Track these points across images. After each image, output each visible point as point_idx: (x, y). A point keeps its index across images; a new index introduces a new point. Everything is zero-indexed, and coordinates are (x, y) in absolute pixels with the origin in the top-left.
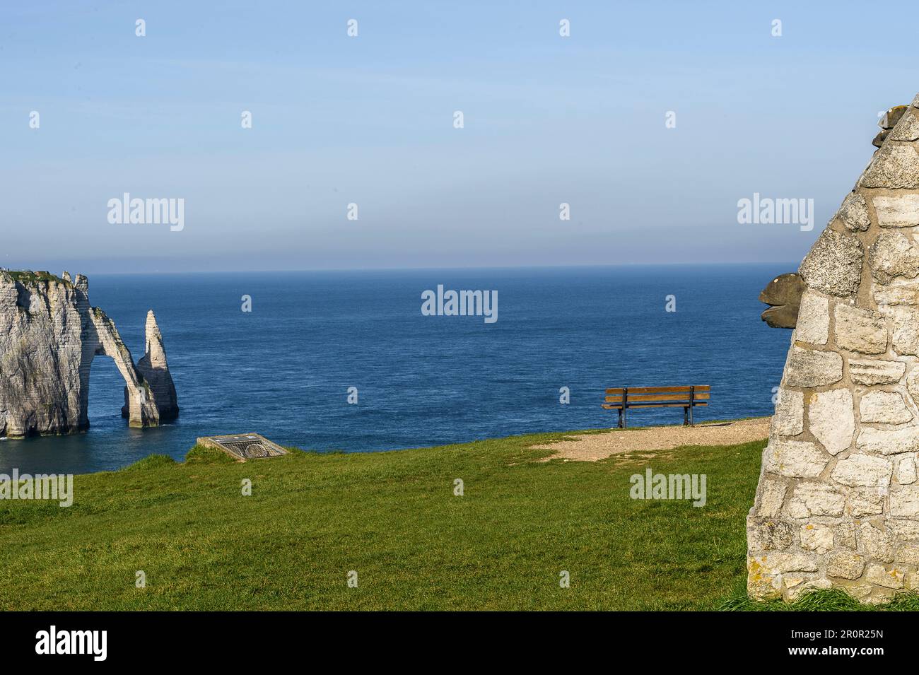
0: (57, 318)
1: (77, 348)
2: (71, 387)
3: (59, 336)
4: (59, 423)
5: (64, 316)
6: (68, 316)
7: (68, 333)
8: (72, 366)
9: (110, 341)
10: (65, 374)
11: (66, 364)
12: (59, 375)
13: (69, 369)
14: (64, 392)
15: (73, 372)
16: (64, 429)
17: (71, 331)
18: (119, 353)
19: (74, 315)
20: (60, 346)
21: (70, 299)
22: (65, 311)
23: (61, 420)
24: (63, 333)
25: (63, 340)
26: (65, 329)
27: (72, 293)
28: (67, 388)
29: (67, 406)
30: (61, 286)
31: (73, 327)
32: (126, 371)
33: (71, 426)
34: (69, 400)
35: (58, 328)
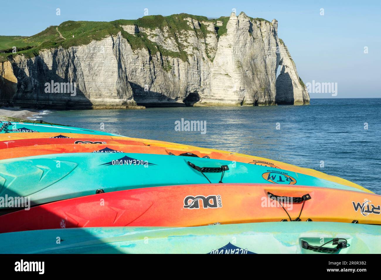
0: (266, 42)
1: (275, 59)
2: (272, 80)
3: (267, 51)
4: (268, 99)
5: (269, 41)
6: (271, 40)
7: (270, 50)
8: (272, 68)
9: (287, 57)
10: (269, 73)
11: (270, 67)
12: (267, 72)
13: (271, 69)
14: (269, 82)
15: (273, 71)
16: (270, 102)
17: (271, 49)
18: (292, 64)
19: (273, 40)
20: (267, 57)
21: (271, 32)
22: (269, 38)
23: (269, 97)
24: (269, 50)
25: (268, 53)
26: (269, 48)
27: (272, 28)
28: (270, 80)
29: (270, 90)
30: (268, 24)
31: (273, 47)
32: (295, 74)
33: (272, 101)
34: (271, 87)
35: (267, 47)
